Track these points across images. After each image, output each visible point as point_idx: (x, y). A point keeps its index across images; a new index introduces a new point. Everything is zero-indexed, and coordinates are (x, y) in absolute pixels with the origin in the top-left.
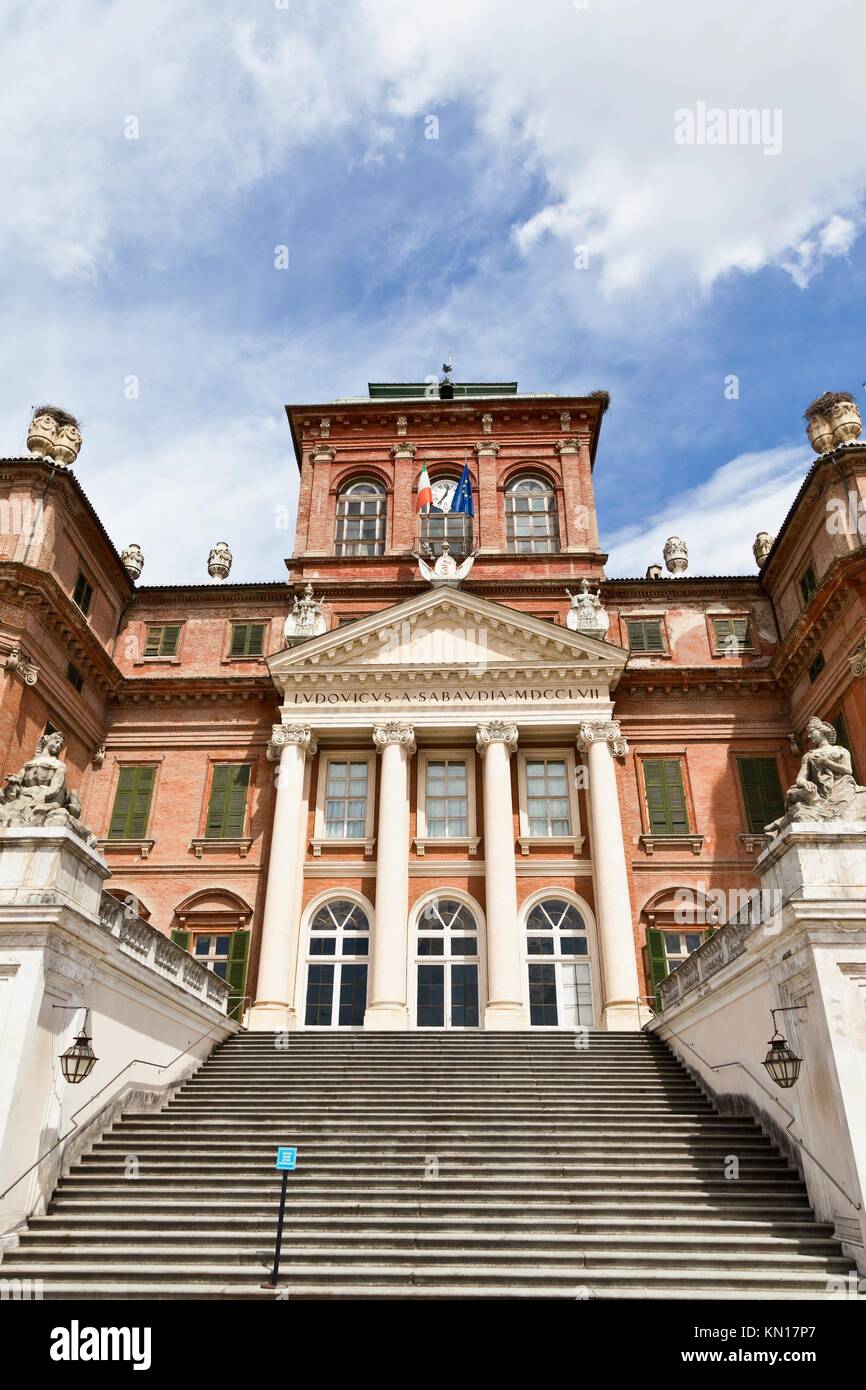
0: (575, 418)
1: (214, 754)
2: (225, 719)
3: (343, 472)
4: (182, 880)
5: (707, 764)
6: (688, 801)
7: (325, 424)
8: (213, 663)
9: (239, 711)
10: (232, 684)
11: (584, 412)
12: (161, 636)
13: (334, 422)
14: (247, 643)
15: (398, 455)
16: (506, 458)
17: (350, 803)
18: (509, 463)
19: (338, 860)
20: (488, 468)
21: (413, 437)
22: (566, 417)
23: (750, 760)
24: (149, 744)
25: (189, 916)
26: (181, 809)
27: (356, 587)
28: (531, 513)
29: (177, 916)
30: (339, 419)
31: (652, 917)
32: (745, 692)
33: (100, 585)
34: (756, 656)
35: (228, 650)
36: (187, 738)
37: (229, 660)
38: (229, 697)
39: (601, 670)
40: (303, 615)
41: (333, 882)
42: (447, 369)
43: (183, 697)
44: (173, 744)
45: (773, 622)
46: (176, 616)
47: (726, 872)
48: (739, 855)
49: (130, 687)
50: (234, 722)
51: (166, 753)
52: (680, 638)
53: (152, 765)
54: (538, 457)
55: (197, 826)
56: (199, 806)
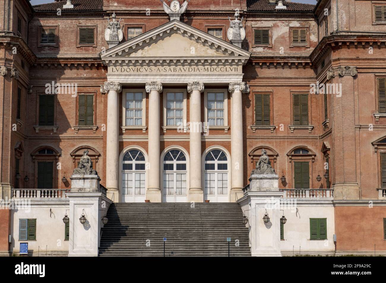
2: (81, 74)
4: (71, 142)
5: (280, 96)
6: (271, 112)
8: (73, 47)
9: (87, 71)
10: (84, 60)
14: (86, 37)
17: (135, 111)
19: (132, 135)
23: (298, 95)
25: (75, 156)
26: (67, 113)
27: (135, 12)
29: (72, 156)
31: (252, 157)
32: (300, 66)
34: (308, 48)
35: (79, 41)
36: (66, 83)
37: (80, 46)
38: (82, 65)
39: (240, 60)
40: (113, 30)
41: (130, 143)
43: (63, 65)
45: (317, 31)
46: (53, 23)
47: (282, 140)
48: (288, 133)
49: (40, 61)
50: (85, 76)
52: (277, 38)
55: (75, 120)
56: (75, 112)
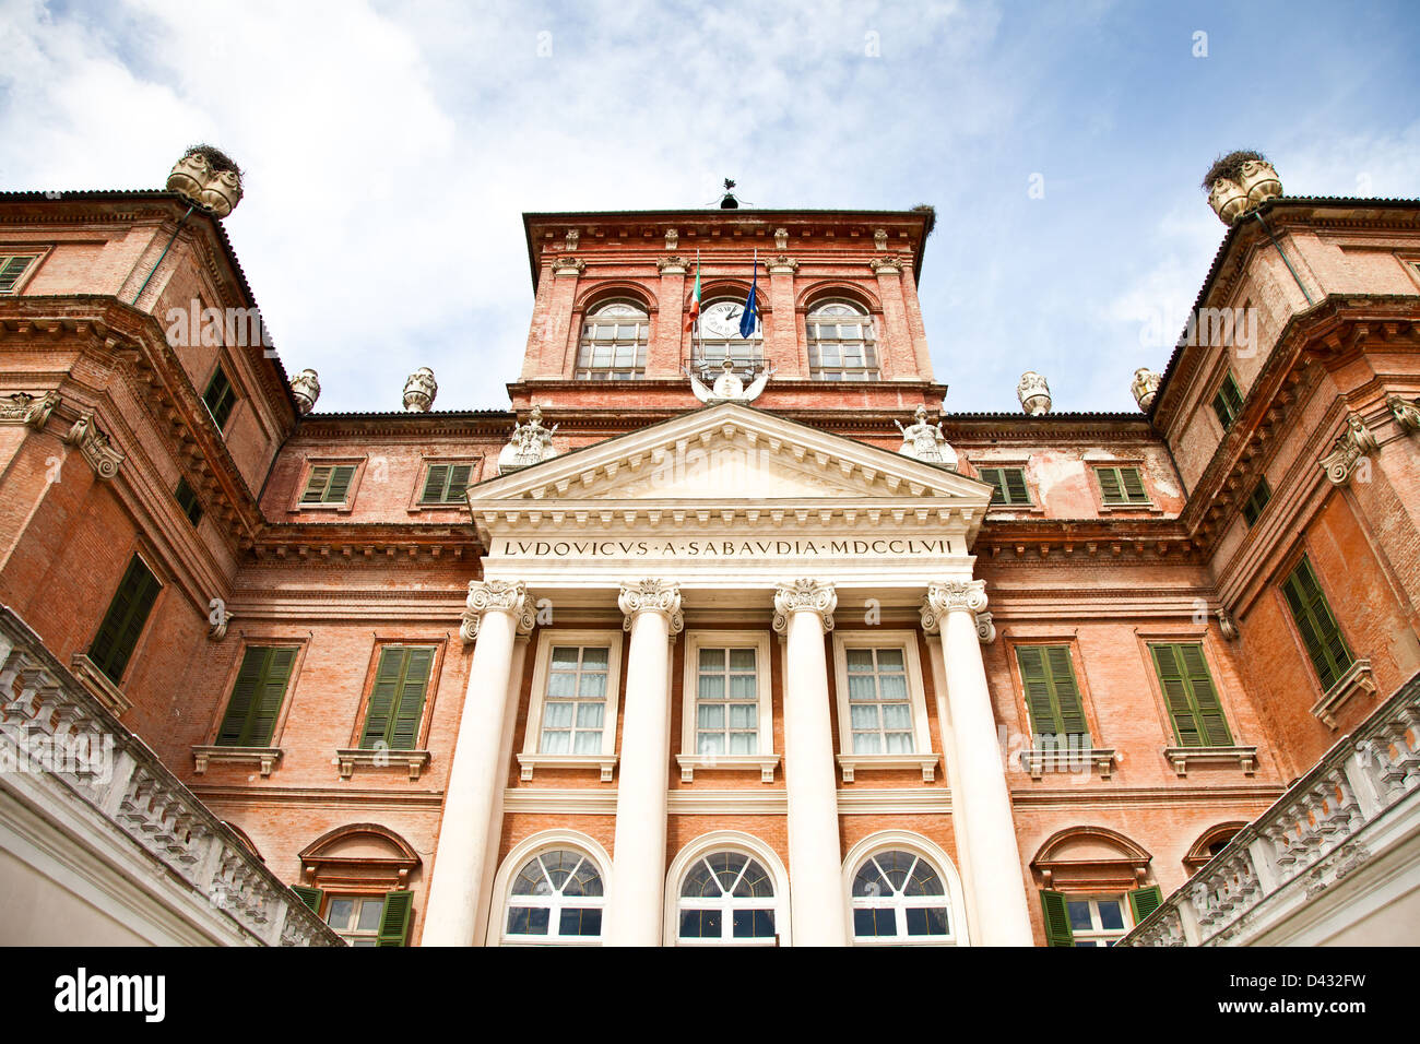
0: (894, 236)
1: (383, 632)
2: (404, 583)
3: (591, 289)
4: (318, 811)
5: (1107, 651)
6: (1086, 703)
7: (573, 235)
8: (398, 511)
9: (426, 574)
10: (418, 533)
11: (904, 229)
12: (329, 477)
13: (584, 235)
14: (446, 486)
15: (668, 270)
16: (807, 277)
17: (580, 706)
18: (810, 282)
19: (559, 787)
20: (784, 287)
21: (686, 252)
22: (880, 234)
23: (1167, 647)
24: (293, 616)
25: (321, 866)
26: (328, 707)
27: (603, 415)
28: (840, 341)
29: (305, 864)
30: (591, 231)
31: (1047, 873)
32: (1151, 556)
33: (248, 396)
34: (1158, 512)
35: (419, 495)
36: (348, 608)
37: (418, 509)
38: (412, 553)
40: (526, 442)
41: (550, 821)
42: (730, 184)
43: (347, 552)
44: (326, 616)
45: (1173, 472)
46: (352, 453)
47: (1150, 804)
48: (1167, 778)
49: (274, 535)
50: (418, 587)
51: (315, 628)
52: (1053, 490)
53: (293, 645)
54: (847, 277)
55: (348, 732)
56: (355, 704)
